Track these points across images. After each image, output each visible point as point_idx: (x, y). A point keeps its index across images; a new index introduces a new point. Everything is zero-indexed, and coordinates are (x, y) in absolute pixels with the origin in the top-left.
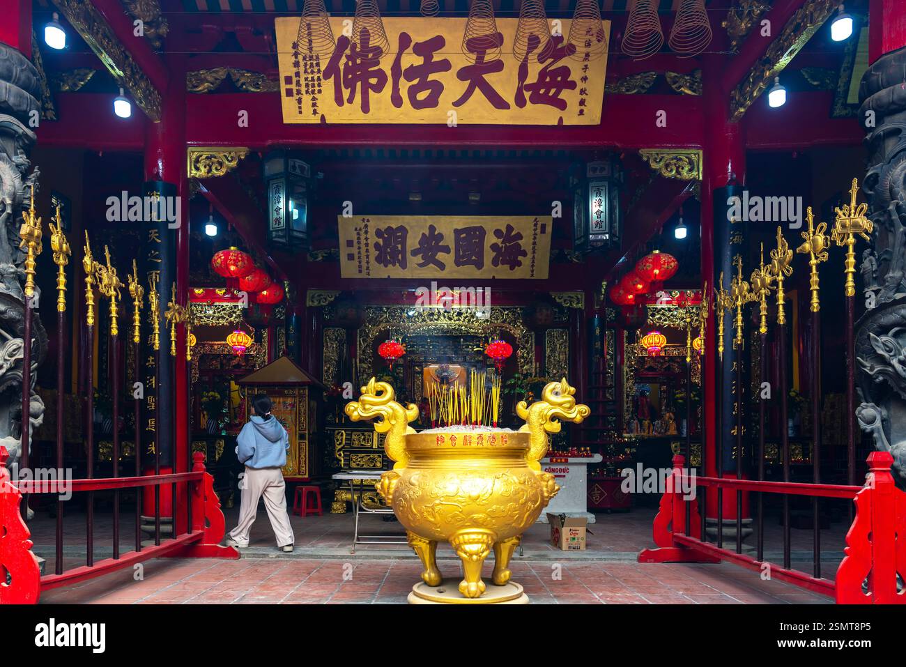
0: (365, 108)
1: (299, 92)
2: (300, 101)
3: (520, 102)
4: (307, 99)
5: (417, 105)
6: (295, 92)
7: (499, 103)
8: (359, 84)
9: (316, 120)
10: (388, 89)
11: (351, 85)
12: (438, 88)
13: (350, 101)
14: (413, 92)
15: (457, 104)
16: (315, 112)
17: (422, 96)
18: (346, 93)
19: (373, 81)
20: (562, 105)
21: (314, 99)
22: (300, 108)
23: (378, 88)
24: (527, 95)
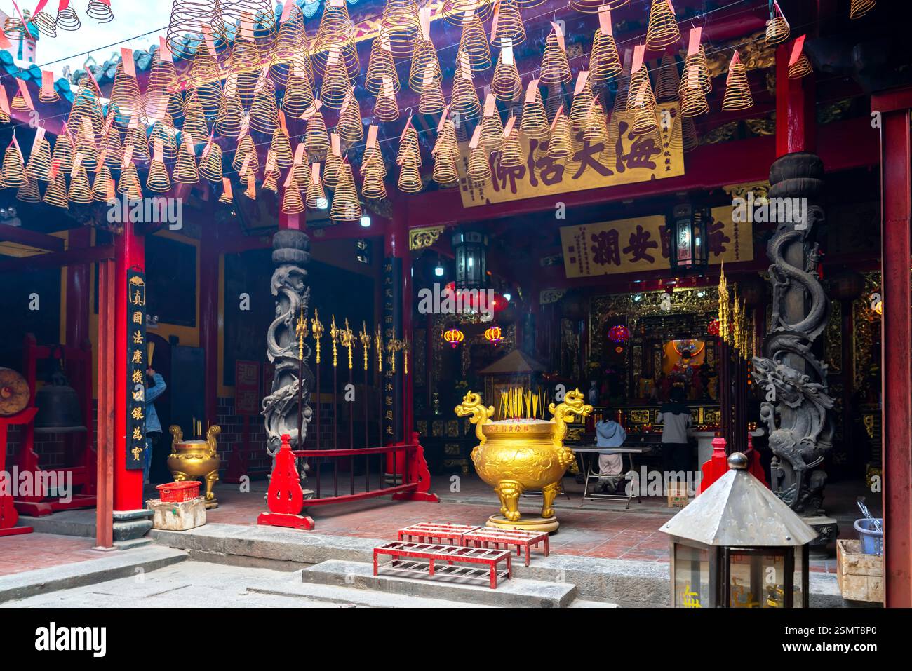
0: (514, 190)
1: (471, 187)
2: (472, 192)
3: (620, 169)
4: (476, 191)
5: (548, 183)
6: (468, 187)
7: (605, 172)
8: (508, 176)
9: (484, 202)
10: (527, 176)
11: (502, 177)
12: (560, 170)
13: (504, 187)
14: (543, 175)
15: (575, 177)
16: (482, 198)
17: (550, 176)
18: (500, 183)
19: (517, 172)
20: (652, 166)
21: (481, 190)
22: (473, 197)
23: (521, 176)
24: (625, 163)
